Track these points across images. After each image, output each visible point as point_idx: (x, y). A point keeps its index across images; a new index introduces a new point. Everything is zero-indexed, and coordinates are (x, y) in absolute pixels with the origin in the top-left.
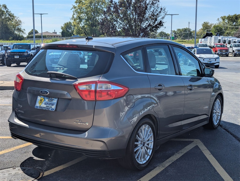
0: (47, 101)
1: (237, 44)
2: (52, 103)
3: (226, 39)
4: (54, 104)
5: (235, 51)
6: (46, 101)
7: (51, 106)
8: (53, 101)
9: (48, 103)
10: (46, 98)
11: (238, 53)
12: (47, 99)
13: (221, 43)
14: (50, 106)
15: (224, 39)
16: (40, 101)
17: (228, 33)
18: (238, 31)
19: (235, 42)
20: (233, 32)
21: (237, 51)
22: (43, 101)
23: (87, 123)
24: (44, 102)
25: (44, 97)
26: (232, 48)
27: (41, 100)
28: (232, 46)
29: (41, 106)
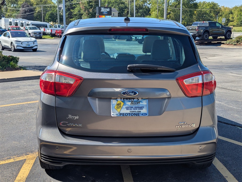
0: (129, 105)
1: (30, 26)
2: (140, 106)
3: (18, 21)
4: (143, 107)
5: (31, 34)
6: (127, 105)
7: (139, 110)
8: (141, 103)
9: (132, 107)
10: (126, 101)
11: (35, 36)
12: (130, 102)
13: (13, 26)
14: (137, 110)
15: (15, 21)
16: (116, 107)
17: (10, 15)
18: (19, 13)
19: (28, 25)
20: (14, 15)
21: (34, 34)
22: (122, 105)
23: (194, 125)
24: (124, 107)
25: (122, 100)
26: (28, 30)
27: (118, 104)
28: (27, 29)
29: (121, 113)
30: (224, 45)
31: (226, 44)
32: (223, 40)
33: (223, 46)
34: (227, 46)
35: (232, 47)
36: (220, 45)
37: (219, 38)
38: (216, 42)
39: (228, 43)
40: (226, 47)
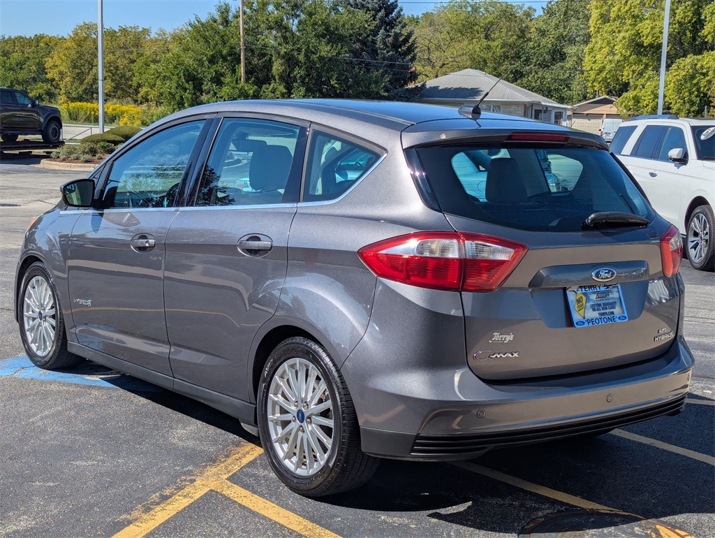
0: (594, 301)
2: (610, 301)
4: (615, 304)
7: (611, 310)
8: (611, 296)
9: (599, 305)
10: (589, 292)
12: (594, 293)
14: (607, 311)
16: (576, 306)
22: (584, 302)
24: (588, 305)
25: (583, 289)
27: (579, 301)
29: (588, 318)
30: (53, 162)
31: (58, 160)
32: (41, 145)
33: (50, 164)
34: (64, 166)
35: (81, 167)
36: (39, 163)
37: (21, 138)
38: (17, 152)
39: (64, 156)
40: (61, 168)
